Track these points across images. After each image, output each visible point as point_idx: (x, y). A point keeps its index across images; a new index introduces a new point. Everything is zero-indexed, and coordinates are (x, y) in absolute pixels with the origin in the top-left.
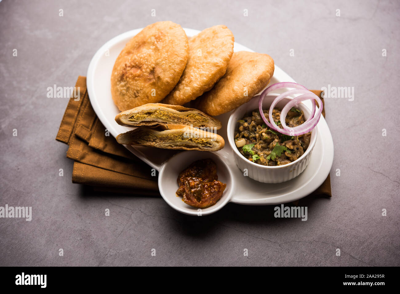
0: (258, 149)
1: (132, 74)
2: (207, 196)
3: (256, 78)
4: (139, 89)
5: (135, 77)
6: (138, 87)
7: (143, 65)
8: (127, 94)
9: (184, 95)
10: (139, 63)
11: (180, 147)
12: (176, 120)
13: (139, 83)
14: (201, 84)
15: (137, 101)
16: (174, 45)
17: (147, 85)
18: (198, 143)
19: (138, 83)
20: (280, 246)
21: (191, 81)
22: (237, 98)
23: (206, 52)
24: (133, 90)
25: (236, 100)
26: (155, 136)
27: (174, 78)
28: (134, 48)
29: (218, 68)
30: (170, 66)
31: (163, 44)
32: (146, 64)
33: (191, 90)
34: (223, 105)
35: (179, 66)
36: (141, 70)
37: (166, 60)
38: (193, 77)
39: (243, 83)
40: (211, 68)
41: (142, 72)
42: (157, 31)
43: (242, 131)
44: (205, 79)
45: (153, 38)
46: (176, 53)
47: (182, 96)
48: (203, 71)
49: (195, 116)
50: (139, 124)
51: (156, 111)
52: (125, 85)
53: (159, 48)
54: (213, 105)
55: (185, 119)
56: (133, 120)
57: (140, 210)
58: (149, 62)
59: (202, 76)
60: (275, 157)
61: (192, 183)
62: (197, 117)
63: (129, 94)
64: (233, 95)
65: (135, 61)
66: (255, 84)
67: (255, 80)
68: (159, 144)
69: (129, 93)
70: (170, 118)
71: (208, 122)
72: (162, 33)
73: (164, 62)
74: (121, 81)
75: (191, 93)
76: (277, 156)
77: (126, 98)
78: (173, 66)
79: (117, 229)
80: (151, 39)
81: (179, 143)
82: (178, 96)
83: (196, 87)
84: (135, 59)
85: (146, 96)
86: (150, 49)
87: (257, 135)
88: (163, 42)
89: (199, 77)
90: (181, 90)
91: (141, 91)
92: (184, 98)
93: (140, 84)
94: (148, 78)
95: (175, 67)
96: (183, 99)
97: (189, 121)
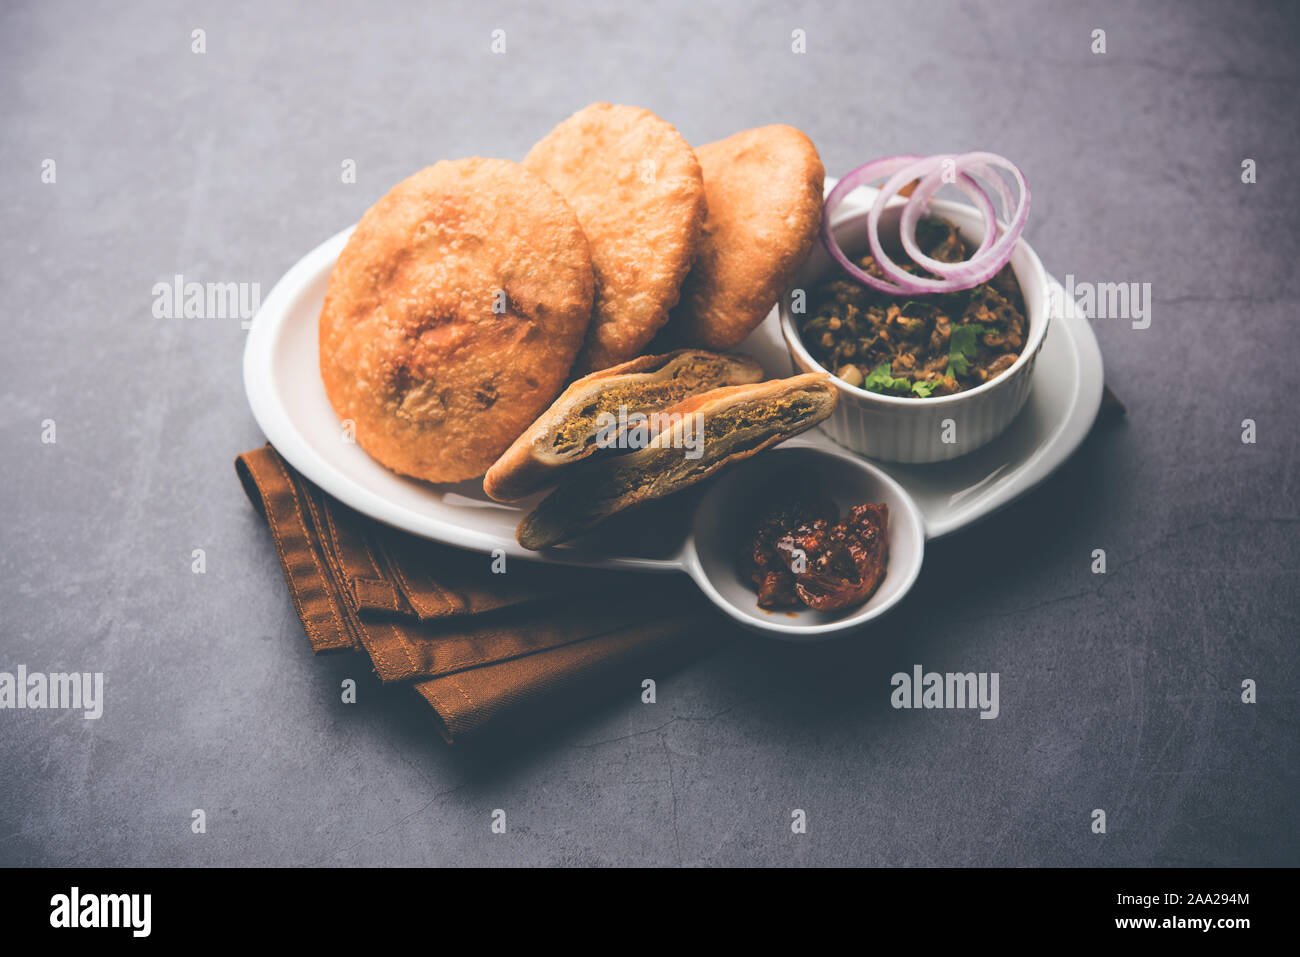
0: (910, 366)
1: (434, 350)
2: (863, 557)
3: (802, 181)
4: (489, 375)
5: (454, 351)
6: (483, 371)
7: (458, 306)
8: (452, 416)
9: (634, 321)
10: (435, 310)
11: (725, 460)
12: (659, 400)
13: (480, 360)
14: (674, 266)
15: (501, 414)
16: (518, 204)
17: (510, 350)
18: (772, 419)
19: (475, 360)
20: (1100, 596)
21: (635, 273)
22: (784, 257)
23: (615, 183)
24: (467, 390)
25: (783, 264)
26: (634, 469)
27: (584, 290)
28: (374, 289)
29: (691, 201)
30: (553, 262)
31: (483, 221)
32: (467, 299)
33: (653, 297)
34: (751, 298)
35: (577, 251)
36: (464, 321)
37: (528, 252)
38: (632, 260)
39: (775, 212)
40: (669, 211)
41: (469, 325)
42: (427, 203)
43: (833, 348)
44: (674, 246)
45: (429, 226)
46: (548, 220)
47: (631, 329)
48: (650, 229)
49: (693, 368)
50: (584, 451)
51: (600, 397)
52: (429, 393)
53: (480, 236)
54: (722, 315)
55: (675, 388)
56: (566, 445)
57: (679, 718)
58: (475, 286)
59: (659, 244)
60: (969, 365)
61: (809, 543)
62: (698, 369)
63: (458, 411)
64: (769, 255)
65: (420, 311)
66: (810, 197)
67: (804, 187)
68: (658, 485)
69: (458, 405)
70: (642, 399)
71: (728, 371)
72: (448, 198)
73: (524, 263)
74: (405, 392)
75: (657, 306)
76: (969, 358)
77: (455, 426)
78: (562, 259)
79: (656, 803)
80: (423, 230)
81: (716, 450)
82: (616, 336)
83: (664, 279)
84: (410, 308)
85: (524, 382)
86: (443, 255)
87: (883, 334)
88: (476, 216)
89: (652, 253)
90: (615, 317)
91: (500, 378)
92: (643, 329)
93: (484, 361)
94: (502, 328)
95: (569, 256)
96: (641, 335)
97: (686, 388)
